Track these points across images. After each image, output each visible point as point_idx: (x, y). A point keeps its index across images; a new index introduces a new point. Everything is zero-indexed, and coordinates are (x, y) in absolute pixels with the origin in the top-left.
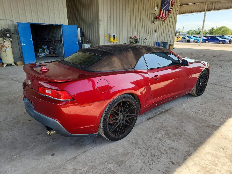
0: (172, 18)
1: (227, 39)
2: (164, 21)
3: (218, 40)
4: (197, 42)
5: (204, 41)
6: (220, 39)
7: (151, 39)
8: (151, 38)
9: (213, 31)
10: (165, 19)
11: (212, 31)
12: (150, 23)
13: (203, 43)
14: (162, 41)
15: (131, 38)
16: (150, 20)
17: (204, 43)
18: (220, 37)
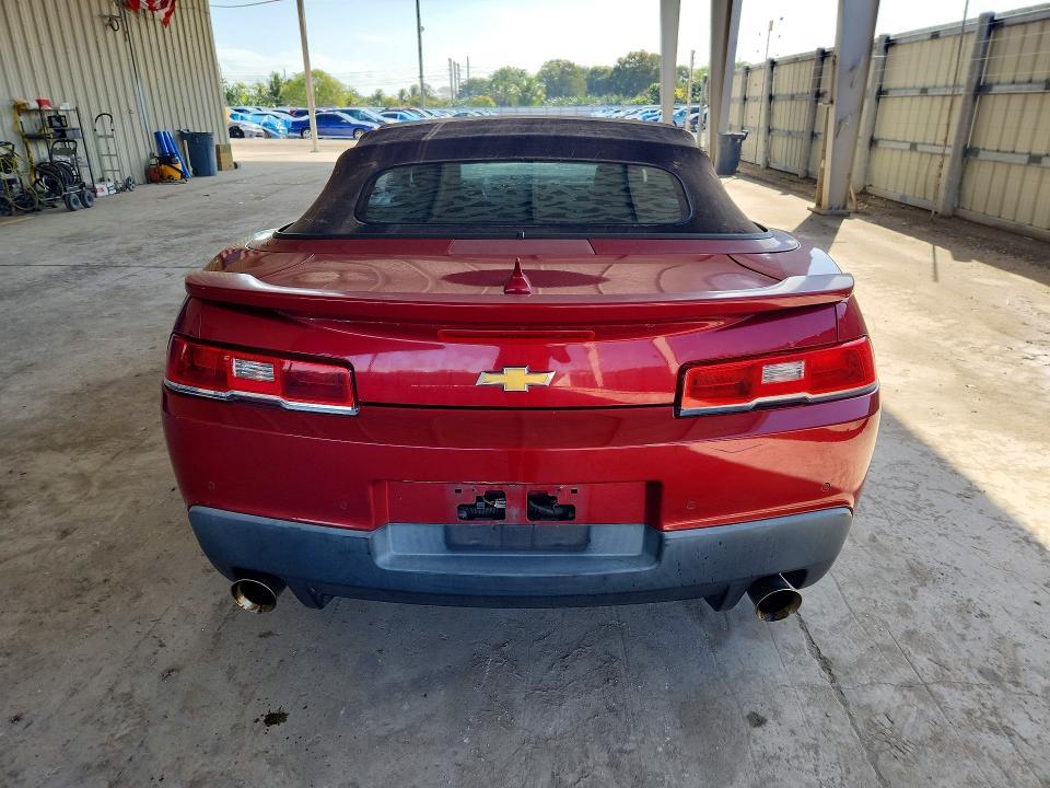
0: (190, 11)
1: (372, 121)
2: (165, 22)
3: (349, 124)
4: (268, 136)
5: (295, 131)
6: (354, 121)
7: (126, 116)
8: (124, 109)
9: (282, 90)
10: (168, 15)
11: (278, 90)
12: (99, 27)
13: (289, 137)
14: (176, 128)
15: (20, 109)
16: (96, 12)
17: (295, 137)
18: (350, 113)
